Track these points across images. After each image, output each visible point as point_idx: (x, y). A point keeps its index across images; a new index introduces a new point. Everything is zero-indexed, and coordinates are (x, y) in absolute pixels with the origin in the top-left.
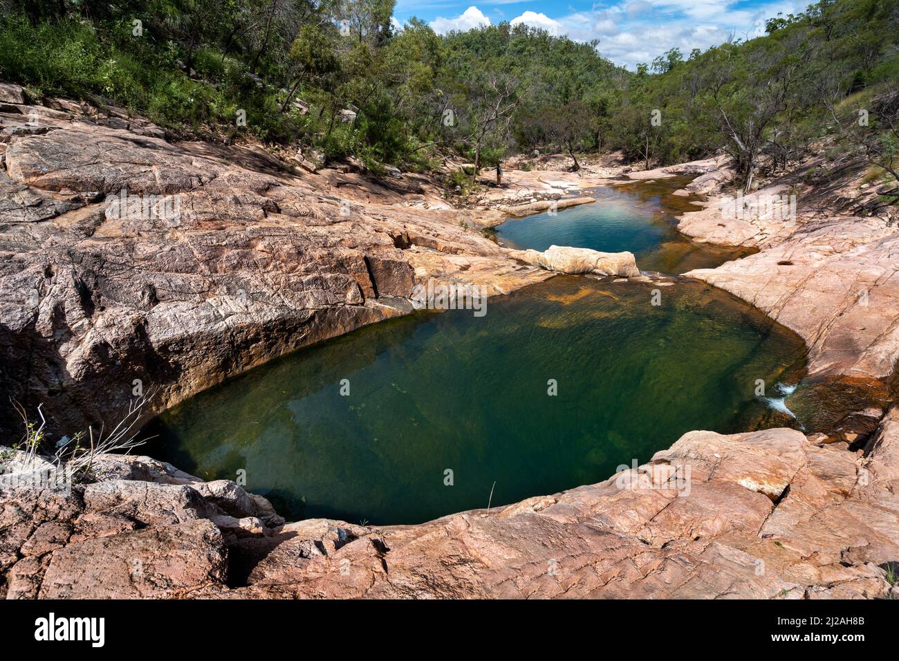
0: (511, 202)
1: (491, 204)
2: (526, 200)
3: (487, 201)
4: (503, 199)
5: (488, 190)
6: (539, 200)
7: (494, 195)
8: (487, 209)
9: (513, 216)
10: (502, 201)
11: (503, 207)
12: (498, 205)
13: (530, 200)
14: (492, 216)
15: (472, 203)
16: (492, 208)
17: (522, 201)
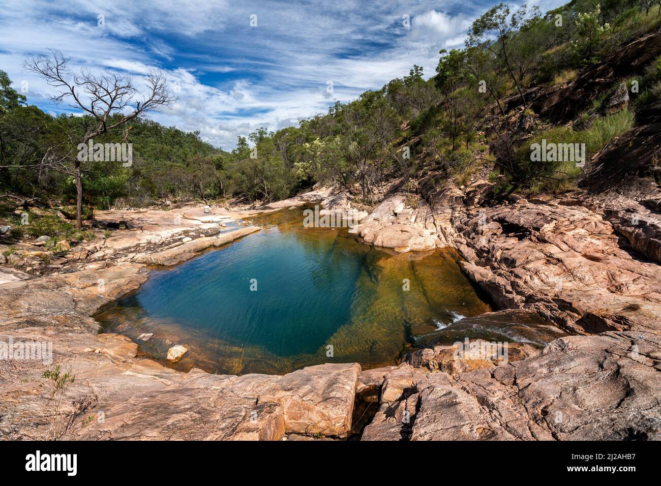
0: (152, 247)
1: (116, 255)
2: (175, 241)
3: (109, 252)
4: (138, 245)
5: (108, 236)
6: (194, 238)
7: (122, 241)
8: (108, 266)
9: (160, 266)
10: (137, 248)
11: (140, 256)
12: (131, 255)
13: (180, 240)
14: (121, 276)
15: (75, 261)
16: (120, 262)
17: (169, 243)
